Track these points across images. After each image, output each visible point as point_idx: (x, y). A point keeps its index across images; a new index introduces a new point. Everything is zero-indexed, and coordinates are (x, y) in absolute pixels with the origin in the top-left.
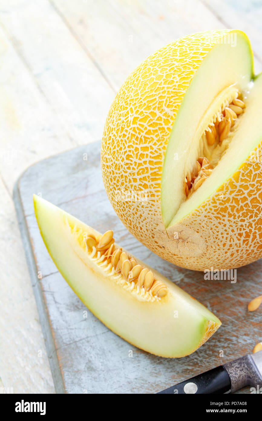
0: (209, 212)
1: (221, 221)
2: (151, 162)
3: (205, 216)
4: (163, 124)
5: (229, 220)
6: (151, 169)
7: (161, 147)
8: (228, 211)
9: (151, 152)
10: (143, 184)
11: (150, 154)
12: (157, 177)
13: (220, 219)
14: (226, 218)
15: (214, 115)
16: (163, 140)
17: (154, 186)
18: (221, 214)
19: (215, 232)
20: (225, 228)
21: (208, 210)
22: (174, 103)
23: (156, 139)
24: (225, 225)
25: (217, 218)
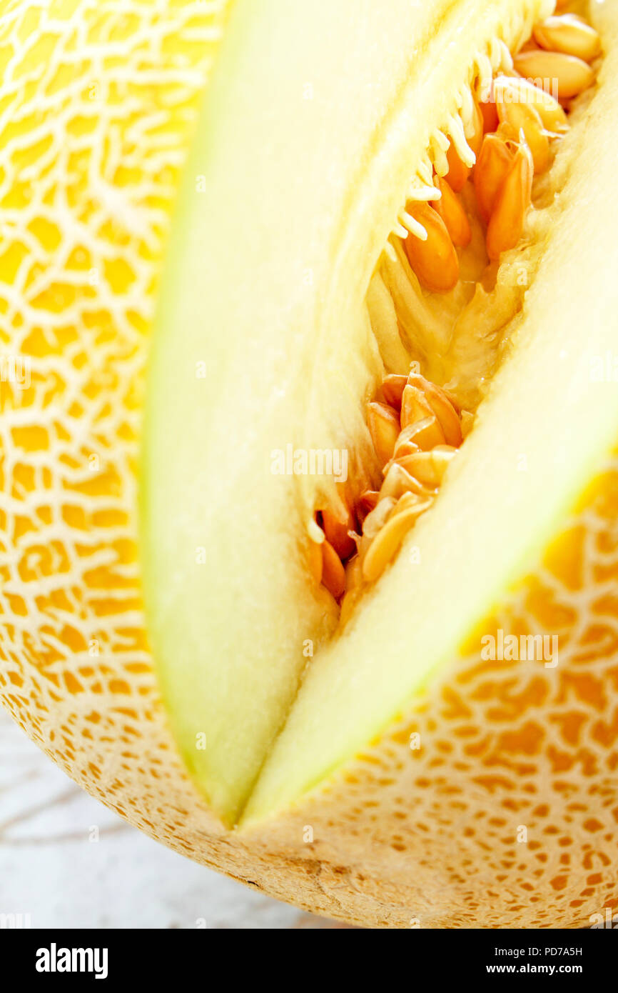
0: (437, 763)
1: (518, 796)
2: (71, 514)
3: (423, 783)
4: (103, 288)
5: (560, 787)
6: (82, 550)
7: (108, 426)
8: (544, 745)
9: (65, 459)
10: (58, 627)
11: (60, 470)
12: (120, 594)
13: (508, 785)
14: (544, 778)
15: (432, 140)
16: (114, 385)
17: (115, 638)
18: (506, 764)
19: (492, 842)
20: (543, 823)
21: (432, 753)
22: (149, 153)
23: (75, 379)
24: (542, 811)
25: (488, 783)
